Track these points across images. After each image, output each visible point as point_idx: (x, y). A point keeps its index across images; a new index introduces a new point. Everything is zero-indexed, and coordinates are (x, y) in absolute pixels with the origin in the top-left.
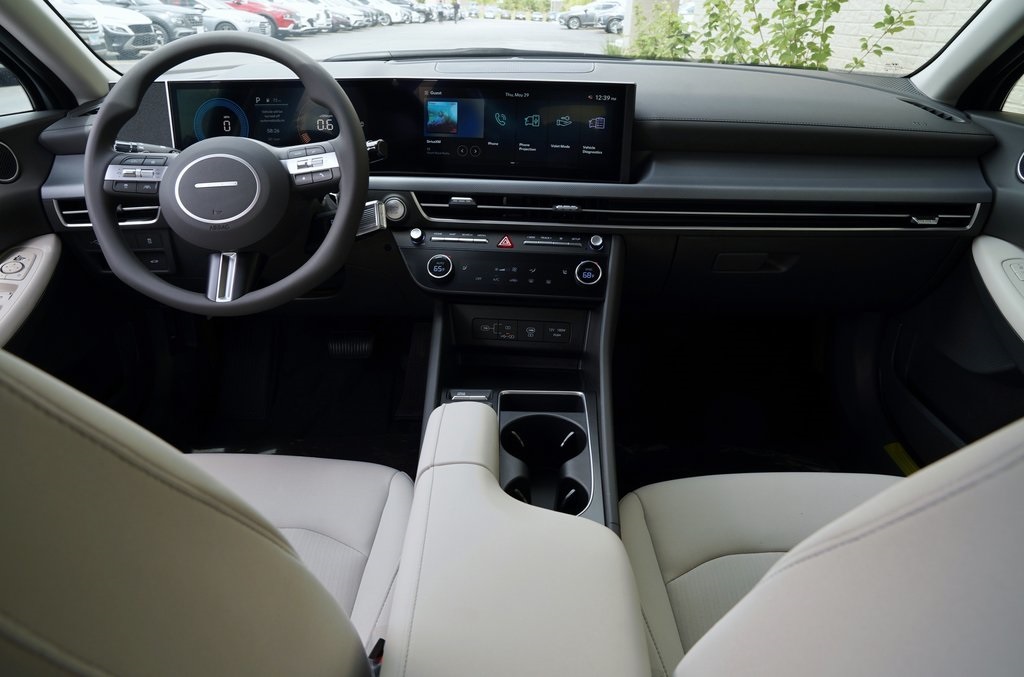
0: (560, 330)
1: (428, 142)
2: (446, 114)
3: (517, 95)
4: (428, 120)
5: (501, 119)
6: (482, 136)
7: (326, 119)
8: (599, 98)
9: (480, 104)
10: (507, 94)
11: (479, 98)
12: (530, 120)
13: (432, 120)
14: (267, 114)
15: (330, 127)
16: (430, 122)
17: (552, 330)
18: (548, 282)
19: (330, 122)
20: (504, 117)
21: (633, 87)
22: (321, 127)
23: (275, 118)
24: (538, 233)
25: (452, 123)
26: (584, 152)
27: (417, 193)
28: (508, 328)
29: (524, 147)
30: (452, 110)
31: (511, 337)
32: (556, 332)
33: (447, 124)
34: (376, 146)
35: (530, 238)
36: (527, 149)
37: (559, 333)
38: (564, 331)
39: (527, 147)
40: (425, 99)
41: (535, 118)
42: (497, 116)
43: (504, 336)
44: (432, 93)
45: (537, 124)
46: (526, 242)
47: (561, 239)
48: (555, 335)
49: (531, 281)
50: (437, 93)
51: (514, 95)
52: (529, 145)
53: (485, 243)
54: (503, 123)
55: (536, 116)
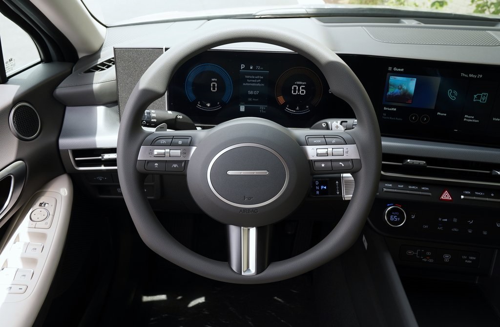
0: (471, 258)
1: (385, 109)
2: (405, 87)
3: (471, 76)
4: (388, 91)
5: (453, 94)
6: (433, 107)
7: (299, 85)
9: (437, 81)
10: (463, 74)
11: (436, 75)
12: (479, 97)
13: (391, 91)
14: (249, 79)
15: (302, 92)
16: (389, 93)
17: (465, 257)
18: (485, 233)
19: (302, 88)
20: (455, 93)
22: (295, 92)
23: (257, 83)
24: (473, 189)
25: (409, 95)
28: (429, 253)
29: (468, 118)
30: (410, 85)
31: (431, 261)
32: (468, 259)
33: (405, 96)
35: (466, 192)
36: (470, 120)
37: (470, 260)
38: (475, 258)
39: (471, 119)
40: (388, 74)
41: (483, 95)
42: (450, 92)
43: (425, 260)
44: (395, 69)
45: (484, 101)
46: (462, 197)
47: (492, 195)
48: (466, 261)
49: (470, 231)
50: (399, 70)
51: (468, 75)
52: (473, 117)
53: (429, 195)
54: (454, 98)
55: (485, 94)
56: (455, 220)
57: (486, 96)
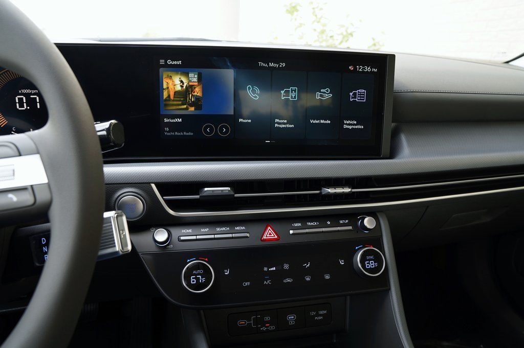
0: (321, 312)
1: (166, 120)
3: (271, 65)
5: (254, 92)
6: (231, 112)
8: (360, 68)
9: (229, 75)
10: (261, 64)
11: (228, 68)
12: (287, 93)
17: (314, 313)
20: (258, 91)
21: (392, 57)
22: (22, 106)
24: (303, 218)
26: (345, 126)
27: (157, 185)
28: (267, 319)
29: (280, 123)
31: (272, 328)
32: (318, 315)
34: (108, 130)
35: (296, 225)
36: (283, 126)
37: (321, 315)
38: (325, 312)
39: (284, 124)
40: (161, 69)
41: (292, 90)
42: (249, 87)
43: (264, 329)
44: (169, 62)
45: (295, 97)
46: (291, 232)
47: (329, 223)
48: (316, 318)
49: (308, 279)
50: (175, 63)
51: (268, 64)
52: (286, 121)
53: (247, 237)
54: (256, 97)
55: (294, 88)
56: (286, 266)
57: (295, 91)
